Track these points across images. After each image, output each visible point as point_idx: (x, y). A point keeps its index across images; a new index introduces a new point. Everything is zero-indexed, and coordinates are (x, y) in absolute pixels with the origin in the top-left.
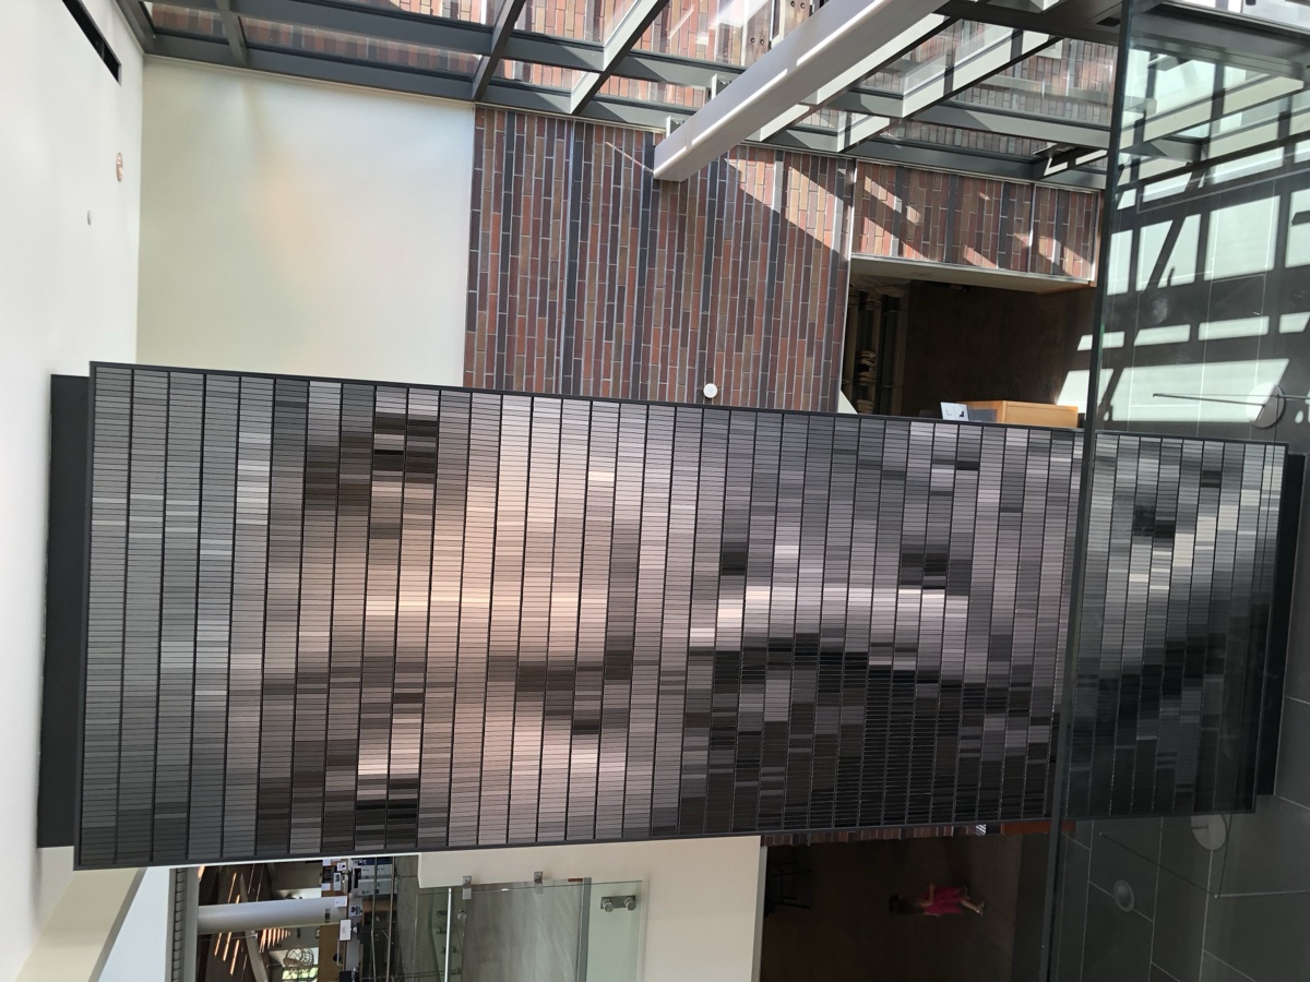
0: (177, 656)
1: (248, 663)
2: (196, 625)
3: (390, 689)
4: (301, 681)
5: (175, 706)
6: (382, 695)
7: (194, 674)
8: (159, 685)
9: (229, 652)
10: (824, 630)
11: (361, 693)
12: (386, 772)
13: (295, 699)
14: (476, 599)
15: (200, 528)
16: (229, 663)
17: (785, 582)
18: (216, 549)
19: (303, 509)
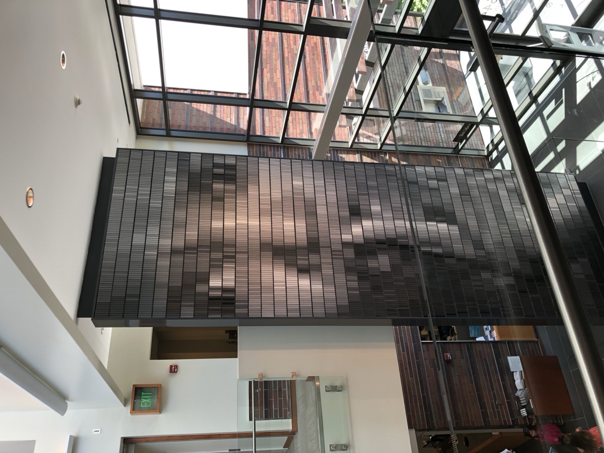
0: (139, 239)
1: (166, 243)
2: (147, 229)
3: (222, 254)
4: (186, 249)
5: (137, 257)
6: (219, 255)
7: (145, 246)
8: (131, 249)
9: (159, 239)
10: (398, 237)
11: (210, 254)
12: (221, 285)
13: (184, 256)
14: (254, 222)
15: (150, 197)
16: (159, 242)
17: (377, 219)
18: (156, 204)
19: (188, 191)
